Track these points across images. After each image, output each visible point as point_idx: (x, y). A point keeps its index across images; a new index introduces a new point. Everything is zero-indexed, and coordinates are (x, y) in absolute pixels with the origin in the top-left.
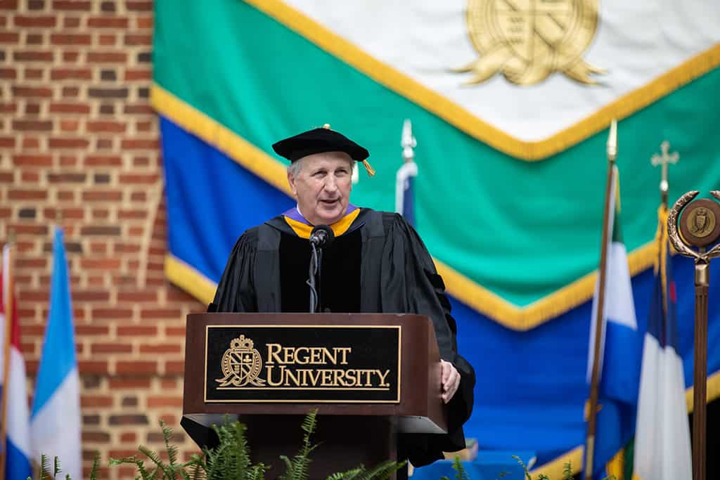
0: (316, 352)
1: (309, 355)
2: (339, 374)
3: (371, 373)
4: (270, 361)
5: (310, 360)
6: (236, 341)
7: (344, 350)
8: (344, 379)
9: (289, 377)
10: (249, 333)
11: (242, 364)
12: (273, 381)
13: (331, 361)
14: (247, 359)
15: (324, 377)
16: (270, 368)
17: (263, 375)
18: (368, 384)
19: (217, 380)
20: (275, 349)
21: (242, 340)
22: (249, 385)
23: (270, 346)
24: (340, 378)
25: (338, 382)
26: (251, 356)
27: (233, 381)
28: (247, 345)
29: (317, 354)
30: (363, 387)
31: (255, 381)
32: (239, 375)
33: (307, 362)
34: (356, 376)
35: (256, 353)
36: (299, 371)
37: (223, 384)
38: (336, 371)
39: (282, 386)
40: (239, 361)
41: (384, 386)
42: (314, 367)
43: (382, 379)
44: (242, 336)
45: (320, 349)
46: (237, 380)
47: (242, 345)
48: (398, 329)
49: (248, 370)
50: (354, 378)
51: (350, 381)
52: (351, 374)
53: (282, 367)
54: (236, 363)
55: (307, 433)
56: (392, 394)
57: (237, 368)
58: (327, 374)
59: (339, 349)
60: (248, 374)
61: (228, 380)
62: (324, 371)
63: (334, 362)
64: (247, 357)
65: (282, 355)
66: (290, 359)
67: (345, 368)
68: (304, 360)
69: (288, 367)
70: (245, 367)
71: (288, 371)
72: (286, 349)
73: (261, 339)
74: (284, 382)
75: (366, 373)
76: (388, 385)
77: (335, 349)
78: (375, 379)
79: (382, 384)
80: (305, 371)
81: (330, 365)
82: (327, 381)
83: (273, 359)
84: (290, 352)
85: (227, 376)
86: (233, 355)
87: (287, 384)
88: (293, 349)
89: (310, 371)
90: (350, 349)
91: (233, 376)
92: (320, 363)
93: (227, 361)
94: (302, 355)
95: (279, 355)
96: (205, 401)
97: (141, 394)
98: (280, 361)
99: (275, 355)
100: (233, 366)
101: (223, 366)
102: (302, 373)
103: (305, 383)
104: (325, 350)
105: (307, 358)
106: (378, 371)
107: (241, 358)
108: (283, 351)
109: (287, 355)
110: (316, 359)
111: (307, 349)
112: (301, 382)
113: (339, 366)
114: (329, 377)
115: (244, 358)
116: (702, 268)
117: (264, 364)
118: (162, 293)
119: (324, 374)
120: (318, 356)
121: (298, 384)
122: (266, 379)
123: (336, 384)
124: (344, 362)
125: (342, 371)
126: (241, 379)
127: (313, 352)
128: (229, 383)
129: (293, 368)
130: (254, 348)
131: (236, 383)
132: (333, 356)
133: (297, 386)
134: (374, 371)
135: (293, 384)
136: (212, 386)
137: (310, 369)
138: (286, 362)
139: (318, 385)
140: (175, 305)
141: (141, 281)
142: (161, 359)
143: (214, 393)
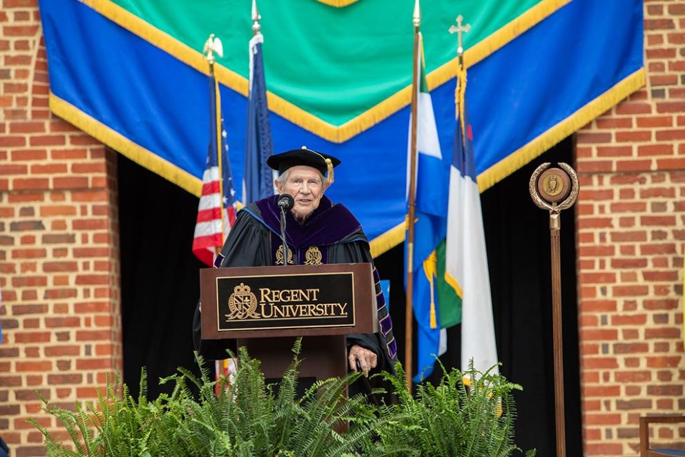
0: (295, 293)
1: (290, 295)
2: (312, 307)
3: (334, 306)
4: (263, 301)
5: (291, 299)
6: (238, 287)
7: (315, 290)
8: (316, 311)
9: (277, 311)
10: (247, 282)
11: (243, 303)
12: (265, 314)
13: (305, 299)
14: (247, 300)
15: (301, 310)
16: (263, 305)
17: (258, 310)
18: (333, 313)
19: (226, 315)
20: (265, 292)
21: (242, 287)
22: (249, 318)
23: (262, 290)
24: (312, 310)
25: (312, 313)
26: (249, 298)
27: (237, 315)
28: (246, 290)
29: (295, 294)
30: (329, 315)
31: (253, 315)
32: (241, 311)
33: (289, 300)
34: (323, 308)
35: (253, 295)
36: (283, 306)
37: (231, 318)
38: (309, 306)
39: (272, 317)
40: (241, 301)
41: (343, 314)
42: (294, 304)
43: (342, 310)
44: (242, 284)
45: (297, 291)
46: (240, 314)
47: (242, 290)
48: (351, 274)
49: (247, 307)
50: (322, 310)
51: (320, 312)
52: (320, 307)
53: (272, 304)
54: (239, 303)
55: (296, 354)
56: (350, 320)
57: (240, 307)
58: (303, 308)
59: (311, 290)
60: (247, 310)
61: (234, 315)
62: (301, 306)
63: (308, 299)
64: (246, 298)
65: (271, 296)
66: (276, 299)
67: (316, 303)
68: (287, 299)
69: (276, 304)
70: (245, 305)
71: (276, 307)
72: (274, 292)
73: (255, 285)
74: (274, 314)
75: (330, 306)
76: (346, 313)
77: (308, 290)
78: (337, 310)
79: (342, 313)
80: (287, 306)
81: (305, 302)
82: (304, 313)
83: (265, 299)
84: (276, 294)
85: (233, 312)
86: (237, 298)
87: (276, 316)
88: (279, 291)
89: (291, 306)
90: (318, 290)
91: (237, 312)
92: (298, 300)
93: (232, 302)
94: (284, 295)
95: (268, 296)
96: (219, 330)
97: (36, 205)
98: (270, 301)
99: (266, 296)
100: (237, 305)
101: (230, 305)
102: (285, 308)
103: (288, 315)
104: (301, 291)
105: (289, 297)
106: (339, 304)
107: (242, 299)
108: (271, 293)
109: (274, 296)
110: (295, 298)
111: (288, 291)
112: (286, 314)
113: (311, 302)
114: (305, 310)
115: (244, 299)
116: (555, 217)
117: (259, 303)
118: (47, 123)
119: (301, 308)
120: (296, 295)
121: (283, 315)
122: (261, 313)
123: (310, 314)
124: (315, 299)
125: (314, 305)
126: (243, 314)
127: (292, 293)
128: (234, 317)
129: (279, 304)
130: (251, 291)
131: (239, 317)
132: (307, 295)
133: (282, 317)
134: (335, 304)
135: (279, 316)
136: (223, 319)
137: (291, 305)
138: (274, 301)
139: (297, 316)
140: (59, 134)
141: (29, 115)
142: (51, 177)
143: (224, 324)
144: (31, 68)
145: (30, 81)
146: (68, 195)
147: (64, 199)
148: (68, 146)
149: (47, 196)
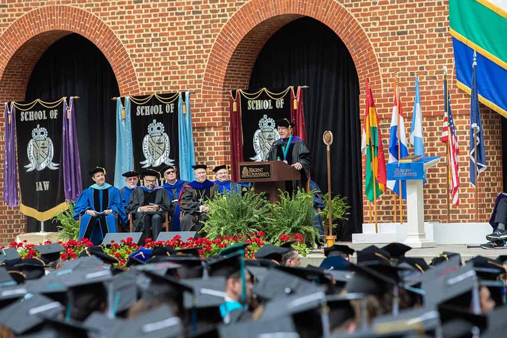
10: (246, 166)
11: (245, 172)
27: (244, 176)
29: (258, 170)
31: (248, 176)
35: (248, 170)
42: (257, 172)
47: (245, 168)
48: (270, 164)
60: (246, 174)
73: (248, 167)
81: (260, 172)
91: (244, 174)
93: (243, 172)
94: (255, 170)
116: (328, 147)
118: (457, 90)
129: (254, 173)
136: (241, 176)
140: (460, 94)
141: (452, 87)
142: (458, 110)
143: (241, 178)
144: (453, 69)
145: (452, 74)
146: (464, 117)
147: (463, 118)
148: (464, 98)
149: (457, 117)
